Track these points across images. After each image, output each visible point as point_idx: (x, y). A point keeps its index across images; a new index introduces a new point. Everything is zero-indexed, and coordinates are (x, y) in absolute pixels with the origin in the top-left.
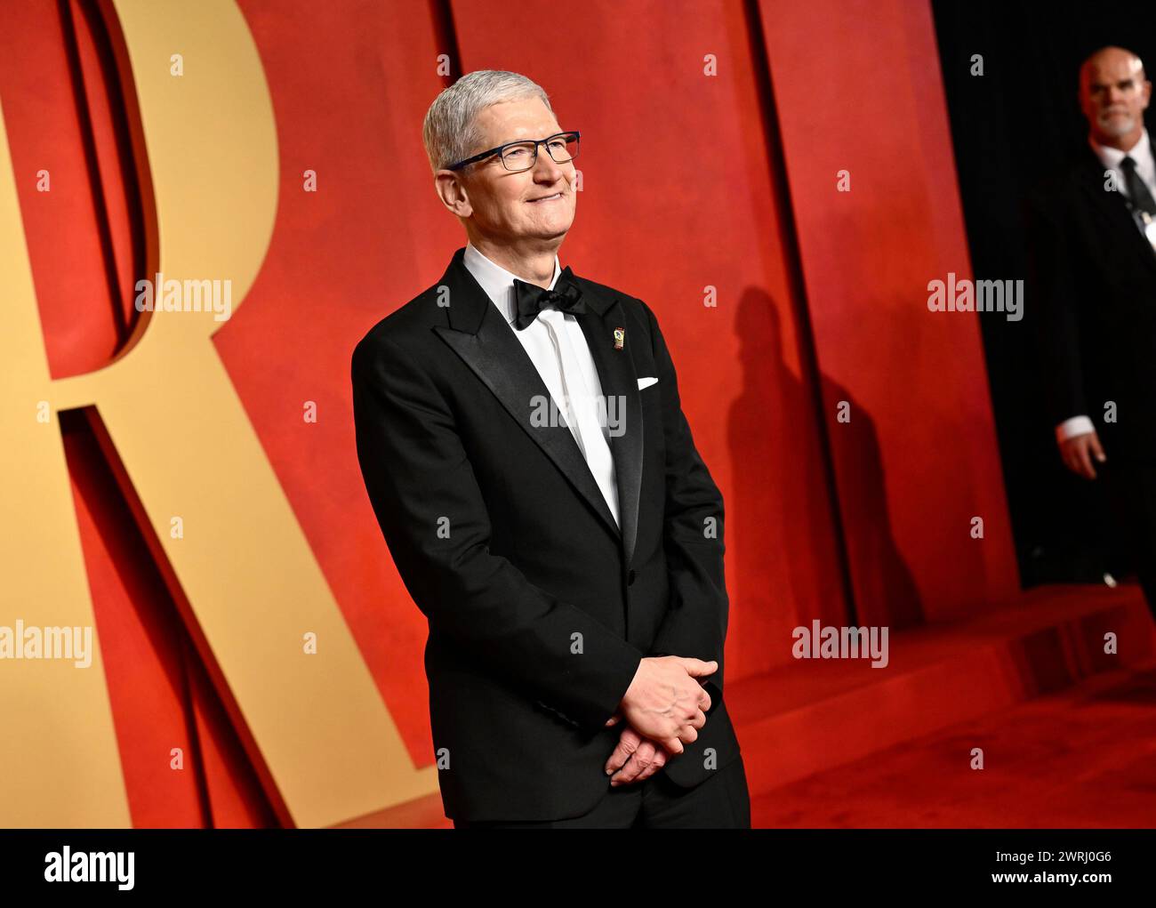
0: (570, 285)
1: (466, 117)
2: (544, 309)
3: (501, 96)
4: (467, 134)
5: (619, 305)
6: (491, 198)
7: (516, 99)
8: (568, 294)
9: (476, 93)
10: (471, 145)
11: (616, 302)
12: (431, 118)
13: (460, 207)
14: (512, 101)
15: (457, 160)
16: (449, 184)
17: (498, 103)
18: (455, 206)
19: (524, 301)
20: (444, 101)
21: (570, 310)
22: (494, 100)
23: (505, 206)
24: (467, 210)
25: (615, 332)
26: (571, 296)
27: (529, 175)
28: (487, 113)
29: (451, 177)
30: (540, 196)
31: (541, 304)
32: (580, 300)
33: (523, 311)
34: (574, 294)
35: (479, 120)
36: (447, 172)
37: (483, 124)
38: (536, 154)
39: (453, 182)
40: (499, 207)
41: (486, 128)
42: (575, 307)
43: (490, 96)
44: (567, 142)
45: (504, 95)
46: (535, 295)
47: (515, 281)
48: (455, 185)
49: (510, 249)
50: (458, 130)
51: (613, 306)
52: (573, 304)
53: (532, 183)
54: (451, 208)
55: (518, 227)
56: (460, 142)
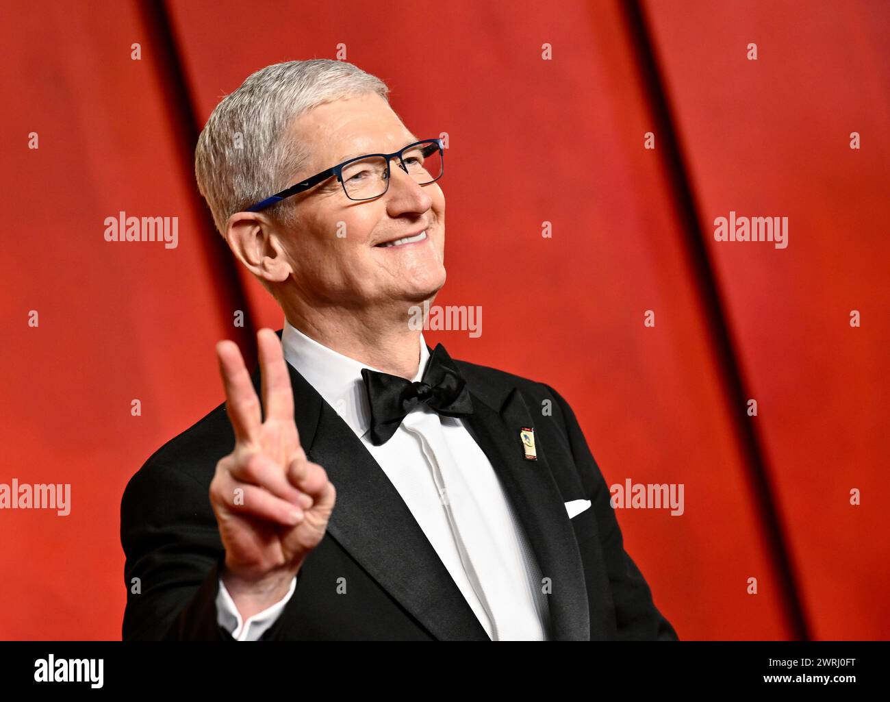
0: (446, 373)
1: (274, 129)
2: (410, 410)
3: (325, 93)
4: (279, 155)
5: (519, 396)
6: (325, 245)
7: (348, 96)
8: (444, 386)
9: (285, 94)
10: (284, 170)
11: (514, 391)
12: (213, 140)
13: (269, 267)
14: (342, 98)
15: (263, 195)
16: (251, 233)
17: (325, 102)
18: (263, 266)
19: (380, 402)
20: (233, 113)
21: (450, 410)
22: (317, 100)
23: (348, 254)
24: (283, 269)
25: (522, 435)
26: (449, 387)
27: (381, 204)
28: (307, 120)
29: (255, 223)
30: (398, 235)
31: (406, 403)
32: (463, 393)
33: (380, 418)
34: (454, 385)
35: (296, 132)
36: (250, 215)
37: (305, 135)
38: (387, 174)
39: (258, 229)
40: (338, 256)
41: (310, 142)
42: (456, 404)
43: (309, 96)
44: (426, 156)
45: (330, 90)
46: (396, 391)
47: (364, 372)
48: (260, 234)
49: (355, 322)
50: (263, 150)
51: (511, 397)
52: (453, 400)
53: (386, 217)
54: (256, 270)
55: (368, 287)
56: (269, 167)
